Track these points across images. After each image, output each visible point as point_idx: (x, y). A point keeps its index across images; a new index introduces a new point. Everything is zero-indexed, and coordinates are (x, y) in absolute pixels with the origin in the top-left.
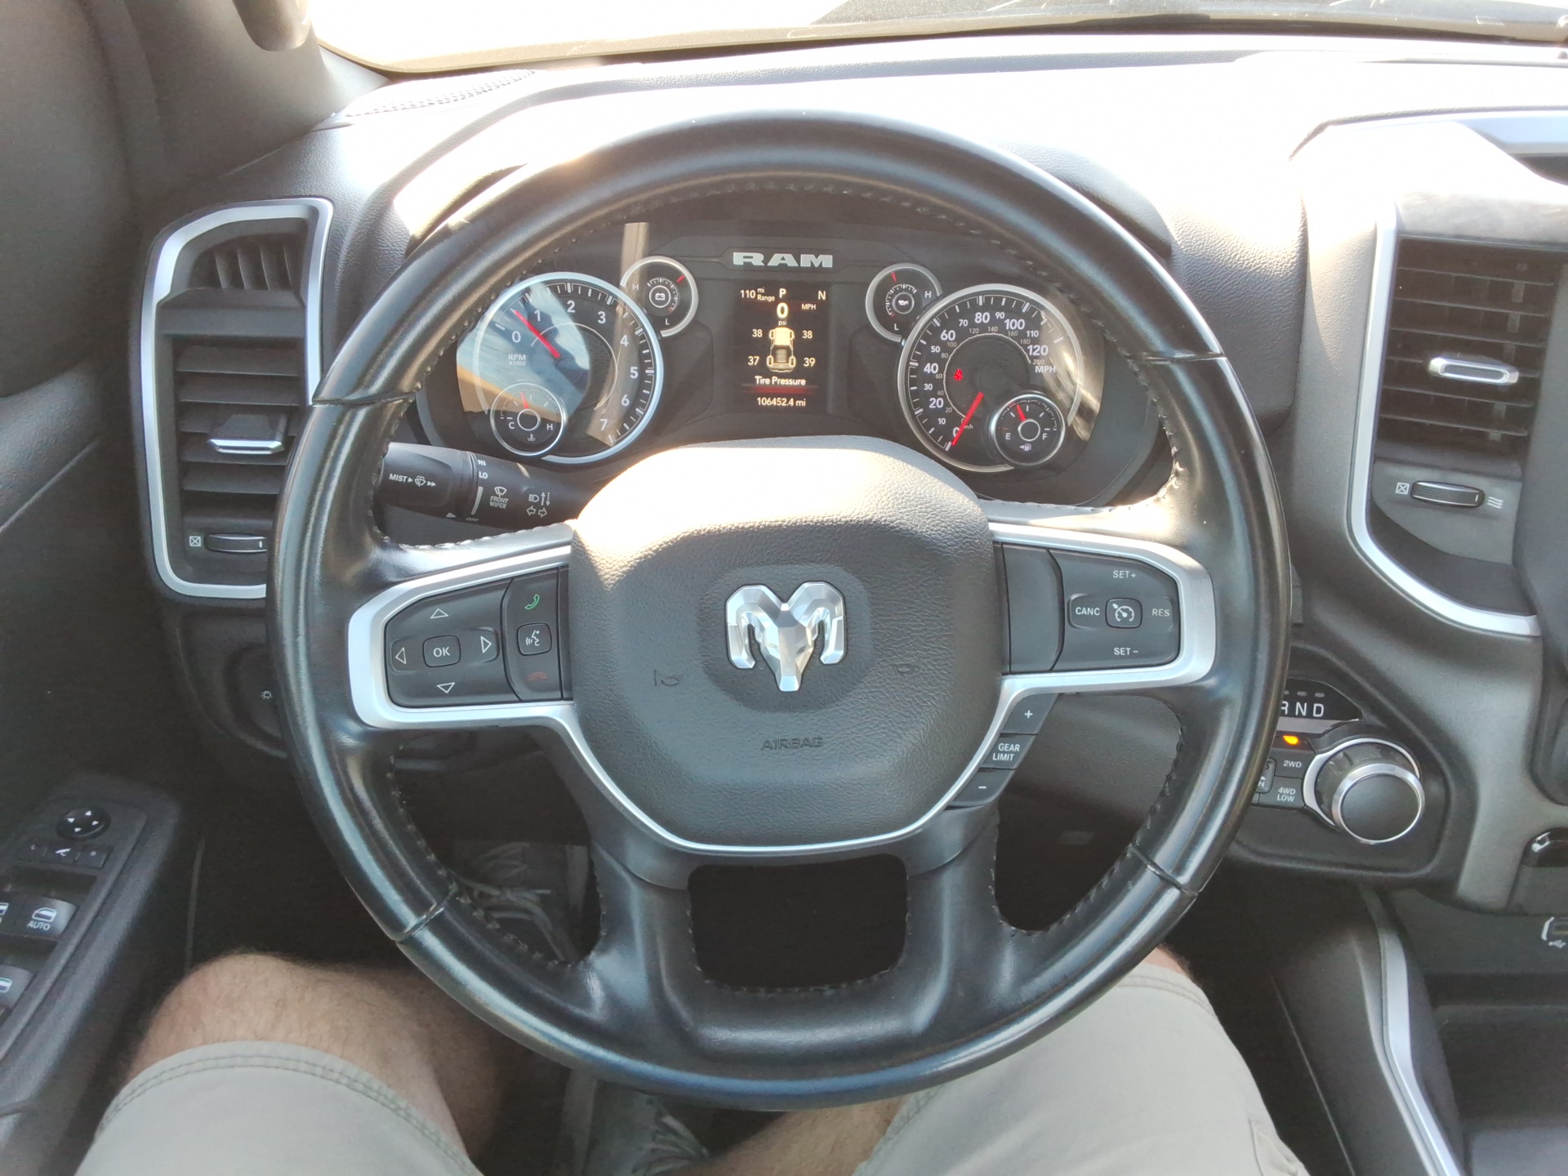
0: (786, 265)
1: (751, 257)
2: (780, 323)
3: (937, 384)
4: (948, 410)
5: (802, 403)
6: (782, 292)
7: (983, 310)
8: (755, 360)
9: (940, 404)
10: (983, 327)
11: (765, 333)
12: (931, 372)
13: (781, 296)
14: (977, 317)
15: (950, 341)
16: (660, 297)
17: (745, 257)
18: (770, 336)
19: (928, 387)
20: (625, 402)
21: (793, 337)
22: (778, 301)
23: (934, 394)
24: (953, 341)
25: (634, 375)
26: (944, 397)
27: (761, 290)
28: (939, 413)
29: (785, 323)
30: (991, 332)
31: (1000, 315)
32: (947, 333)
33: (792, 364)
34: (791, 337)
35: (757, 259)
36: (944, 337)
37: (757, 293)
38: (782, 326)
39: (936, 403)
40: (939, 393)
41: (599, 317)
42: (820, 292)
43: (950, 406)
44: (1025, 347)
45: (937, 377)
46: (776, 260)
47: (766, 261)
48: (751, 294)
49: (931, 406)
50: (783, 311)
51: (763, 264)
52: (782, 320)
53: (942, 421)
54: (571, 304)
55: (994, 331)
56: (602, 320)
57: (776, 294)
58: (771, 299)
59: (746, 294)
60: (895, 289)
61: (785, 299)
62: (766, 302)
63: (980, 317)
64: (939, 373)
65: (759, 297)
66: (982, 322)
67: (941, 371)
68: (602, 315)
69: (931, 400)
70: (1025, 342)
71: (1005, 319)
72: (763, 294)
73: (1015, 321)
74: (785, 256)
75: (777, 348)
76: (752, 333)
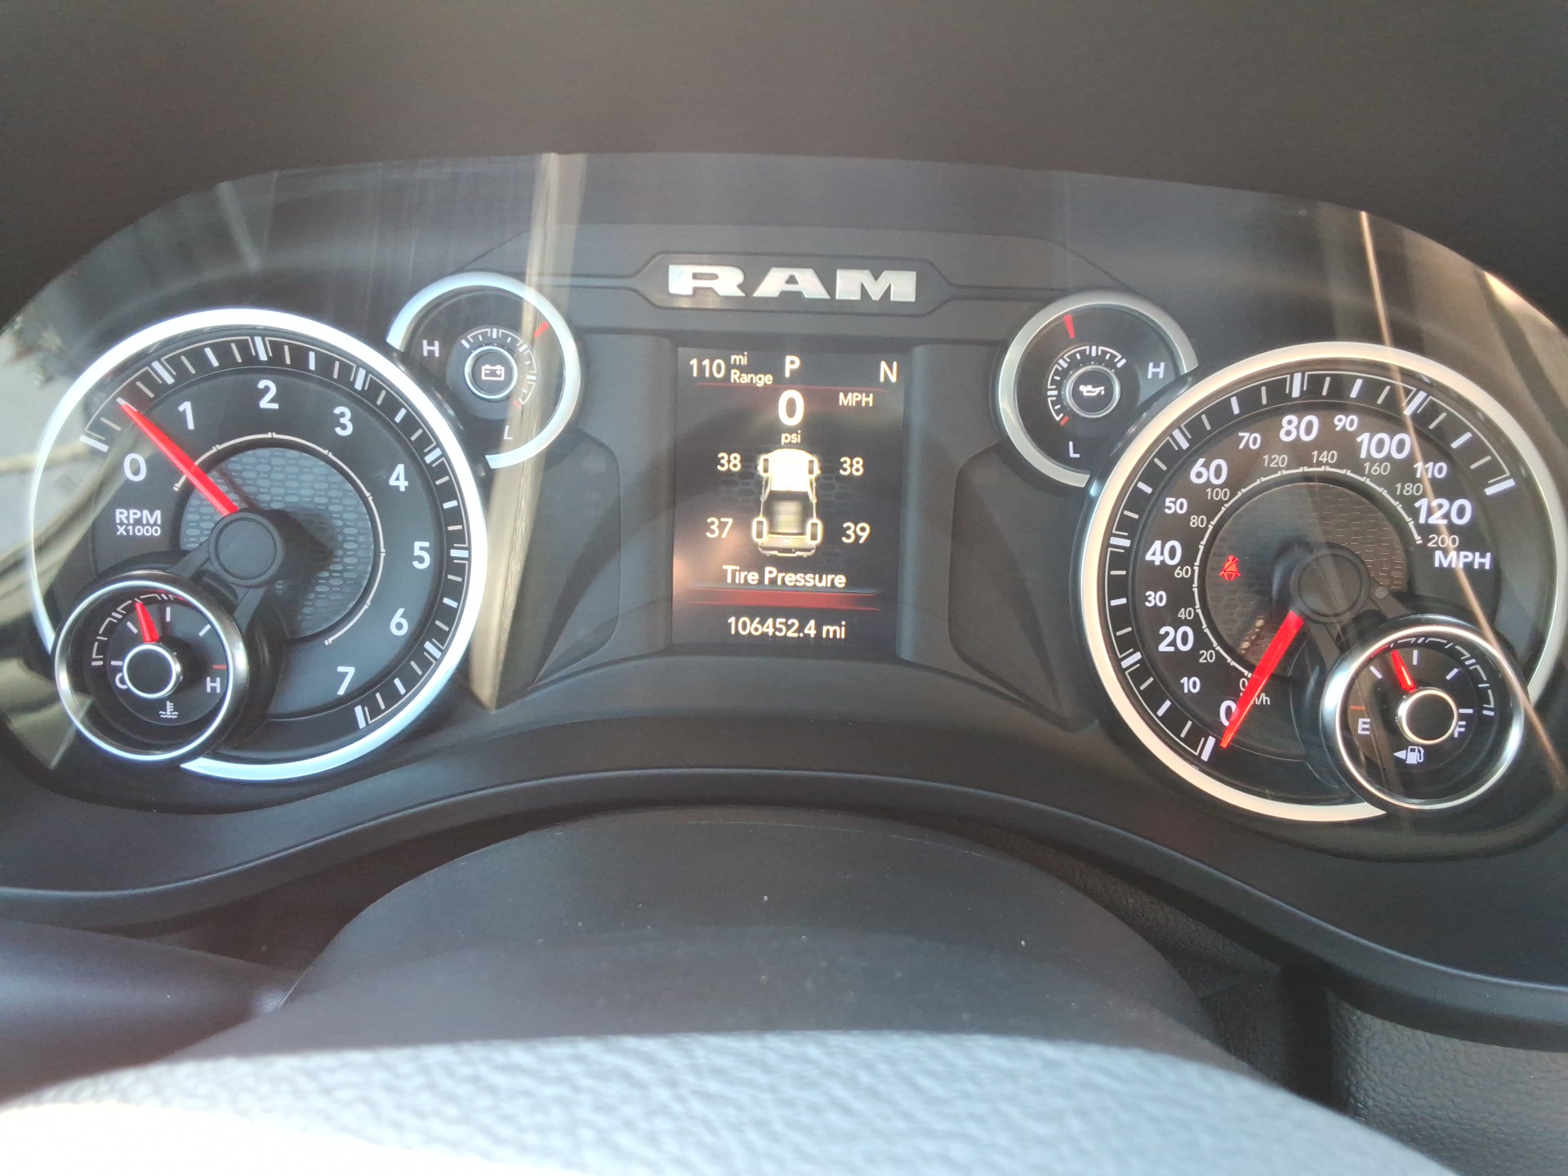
0: (800, 294)
1: (714, 277)
2: (785, 438)
3: (1180, 594)
4: (1206, 657)
5: (836, 631)
6: (792, 363)
7: (1301, 408)
8: (722, 526)
9: (1185, 641)
10: (1299, 452)
11: (749, 461)
12: (1163, 562)
13: (787, 374)
14: (1286, 427)
15: (1214, 487)
16: (493, 373)
17: (695, 276)
18: (760, 468)
19: (1156, 599)
20: (399, 626)
21: (817, 472)
22: (781, 383)
23: (1169, 616)
24: (1222, 486)
25: (421, 560)
26: (1195, 624)
27: (743, 360)
28: (1185, 663)
29: (796, 438)
30: (1319, 464)
31: (1344, 422)
32: (1206, 465)
33: (814, 537)
34: (811, 472)
35: (728, 281)
36: (1199, 475)
37: (729, 367)
38: (790, 445)
39: (1174, 639)
40: (1182, 614)
41: (336, 421)
42: (883, 365)
43: (1209, 646)
44: (1409, 503)
45: (1179, 573)
46: (773, 284)
47: (748, 286)
48: (715, 368)
49: (1163, 647)
50: (791, 407)
51: (740, 293)
52: (791, 430)
53: (1191, 685)
54: (267, 389)
55: (1326, 462)
56: (344, 427)
57: (776, 370)
58: (764, 380)
59: (701, 369)
60: (1072, 357)
61: (796, 381)
62: (751, 386)
63: (1292, 428)
64: (1182, 564)
65: (735, 375)
66: (1298, 438)
67: (1187, 560)
68: (342, 415)
69: (1162, 631)
70: (1409, 489)
71: (1359, 432)
72: (743, 370)
73: (1385, 437)
74: (798, 273)
75: (777, 497)
76: (718, 461)
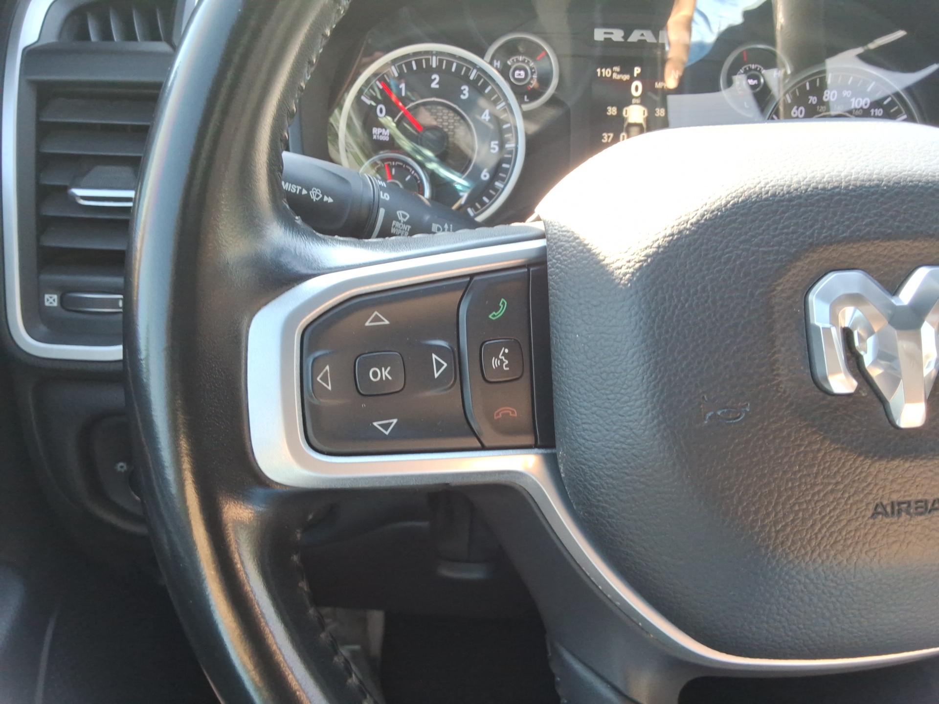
0: (645, 41)
1: (612, 33)
2: (634, 101)
6: (637, 70)
7: (832, 87)
8: (609, 137)
10: (830, 105)
11: (620, 111)
13: (635, 75)
14: (825, 95)
15: (799, 118)
16: (520, 75)
17: (605, 33)
18: (624, 113)
20: (485, 176)
21: (646, 114)
22: (633, 79)
25: (494, 149)
27: (617, 69)
29: (638, 101)
31: (846, 93)
32: (797, 109)
34: (644, 114)
35: (617, 35)
36: (795, 113)
37: (613, 72)
38: (636, 104)
41: (461, 92)
47: (626, 37)
48: (607, 72)
50: (637, 88)
51: (622, 40)
52: (637, 98)
54: (435, 79)
56: (464, 95)
57: (631, 73)
58: (626, 77)
59: (601, 73)
60: (745, 69)
61: (640, 77)
62: (621, 80)
63: (828, 95)
65: (615, 76)
66: (830, 100)
68: (465, 89)
71: (851, 97)
72: (618, 73)
73: (861, 99)
74: (645, 32)
75: (631, 125)
76: (607, 111)
